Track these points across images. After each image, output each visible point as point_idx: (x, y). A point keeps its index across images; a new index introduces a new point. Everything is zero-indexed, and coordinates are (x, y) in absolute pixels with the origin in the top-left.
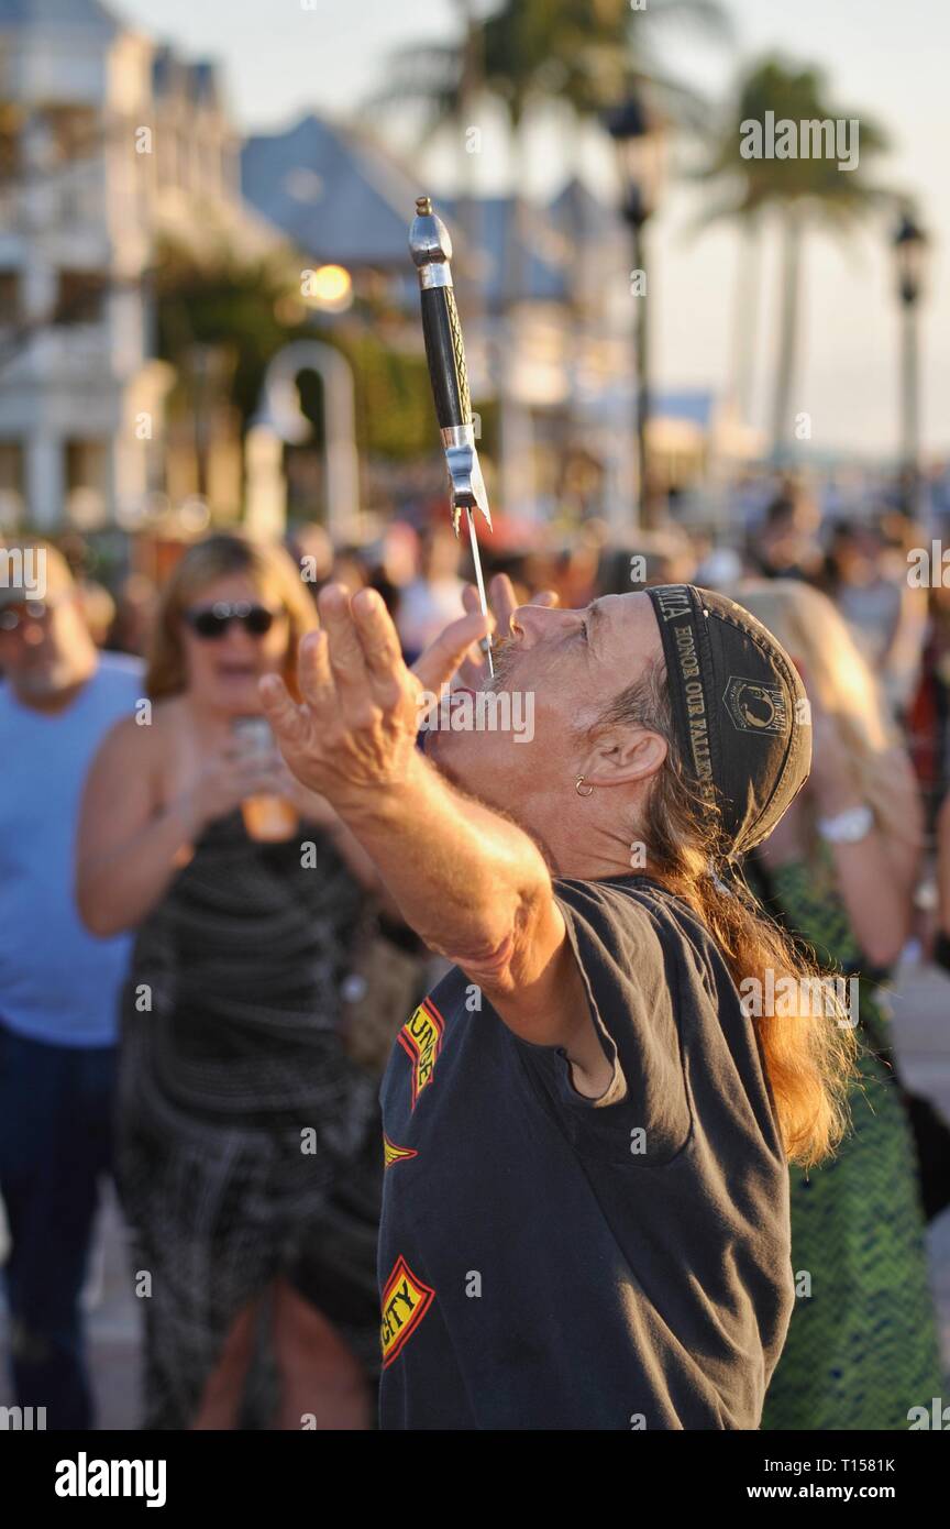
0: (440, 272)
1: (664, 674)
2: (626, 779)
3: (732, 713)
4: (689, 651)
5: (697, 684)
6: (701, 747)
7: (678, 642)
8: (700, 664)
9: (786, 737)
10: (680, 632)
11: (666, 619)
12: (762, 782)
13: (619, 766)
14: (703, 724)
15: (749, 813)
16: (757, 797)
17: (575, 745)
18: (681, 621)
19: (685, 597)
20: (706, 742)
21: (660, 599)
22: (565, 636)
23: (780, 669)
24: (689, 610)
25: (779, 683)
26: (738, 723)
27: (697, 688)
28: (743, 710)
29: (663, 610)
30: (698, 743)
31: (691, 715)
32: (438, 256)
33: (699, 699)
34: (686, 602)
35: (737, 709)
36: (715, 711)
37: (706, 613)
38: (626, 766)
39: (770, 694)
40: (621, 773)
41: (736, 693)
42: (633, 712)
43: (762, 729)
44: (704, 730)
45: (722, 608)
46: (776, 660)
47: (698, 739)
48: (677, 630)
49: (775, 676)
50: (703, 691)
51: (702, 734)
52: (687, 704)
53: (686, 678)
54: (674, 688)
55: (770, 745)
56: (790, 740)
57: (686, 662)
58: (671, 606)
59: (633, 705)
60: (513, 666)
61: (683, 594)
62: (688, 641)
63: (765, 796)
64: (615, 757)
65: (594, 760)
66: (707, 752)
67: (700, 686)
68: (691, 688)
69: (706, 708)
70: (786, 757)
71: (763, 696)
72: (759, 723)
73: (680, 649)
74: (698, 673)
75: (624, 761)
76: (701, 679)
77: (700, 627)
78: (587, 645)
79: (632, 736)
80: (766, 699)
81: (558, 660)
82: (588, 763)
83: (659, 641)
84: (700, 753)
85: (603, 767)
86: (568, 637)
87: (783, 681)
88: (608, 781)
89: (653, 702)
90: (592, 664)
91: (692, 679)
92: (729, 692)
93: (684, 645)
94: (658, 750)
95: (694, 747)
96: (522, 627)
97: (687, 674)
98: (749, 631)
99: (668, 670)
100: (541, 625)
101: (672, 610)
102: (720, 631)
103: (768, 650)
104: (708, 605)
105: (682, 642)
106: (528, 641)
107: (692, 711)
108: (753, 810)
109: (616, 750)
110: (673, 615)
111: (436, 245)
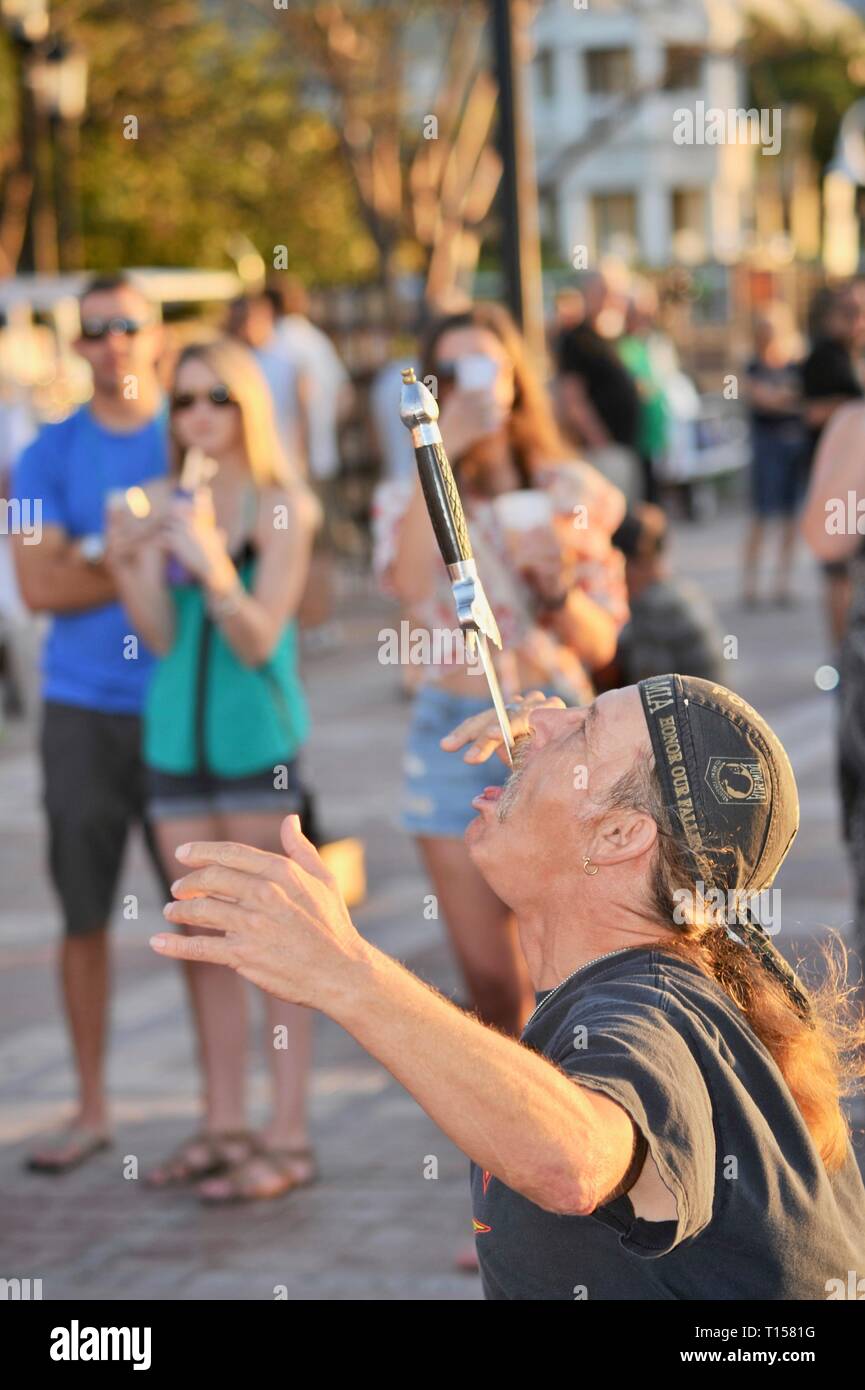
0: (428, 431)
1: (653, 761)
2: (626, 857)
3: (715, 791)
4: (673, 739)
5: (680, 768)
6: (690, 823)
7: (663, 732)
8: (682, 750)
9: (767, 804)
10: (664, 723)
11: (652, 711)
12: (750, 845)
13: (619, 846)
14: (689, 802)
15: (741, 873)
16: (746, 858)
17: (582, 831)
18: (665, 712)
19: (669, 689)
20: (693, 818)
21: (647, 693)
22: (570, 733)
23: (756, 743)
24: (671, 701)
25: (756, 756)
26: (721, 799)
27: (680, 771)
28: (724, 786)
29: (650, 703)
30: (686, 820)
31: (678, 796)
32: (425, 419)
33: (683, 781)
34: (670, 694)
35: (718, 785)
36: (698, 790)
37: (686, 702)
38: (627, 845)
39: (748, 768)
40: (622, 852)
41: (716, 771)
42: (628, 797)
43: (744, 800)
44: (690, 808)
45: (701, 695)
46: (752, 735)
47: (687, 816)
48: (661, 721)
49: (751, 751)
50: (687, 773)
51: (689, 811)
52: (674, 787)
53: (671, 763)
54: (662, 773)
55: (752, 813)
56: (771, 805)
57: (670, 749)
58: (656, 699)
59: (627, 792)
60: (527, 766)
61: (667, 686)
62: (671, 730)
63: (754, 856)
64: (615, 839)
65: (598, 843)
66: (696, 826)
67: (684, 769)
68: (676, 772)
69: (690, 788)
70: (769, 821)
71: (741, 770)
72: (739, 795)
73: (665, 738)
74: (681, 758)
75: (624, 841)
76: (684, 763)
77: (681, 716)
78: (585, 740)
79: (628, 818)
80: (745, 773)
81: (562, 758)
82: (594, 844)
83: (647, 732)
84: (690, 828)
85: (604, 849)
86: (574, 734)
87: (760, 754)
88: (608, 861)
89: (645, 788)
90: (590, 758)
91: (676, 764)
92: (710, 772)
93: (669, 734)
94: (650, 831)
95: (684, 823)
96: (535, 728)
97: (672, 759)
98: (726, 713)
99: (656, 757)
100: (550, 724)
101: (657, 703)
102: (700, 716)
103: (746, 726)
104: (690, 694)
105: (667, 731)
106: (540, 740)
107: (679, 792)
108: (744, 870)
109: (617, 832)
110: (658, 707)
111: (421, 409)
